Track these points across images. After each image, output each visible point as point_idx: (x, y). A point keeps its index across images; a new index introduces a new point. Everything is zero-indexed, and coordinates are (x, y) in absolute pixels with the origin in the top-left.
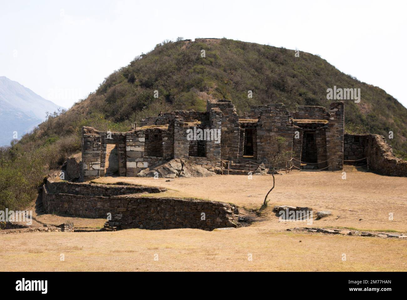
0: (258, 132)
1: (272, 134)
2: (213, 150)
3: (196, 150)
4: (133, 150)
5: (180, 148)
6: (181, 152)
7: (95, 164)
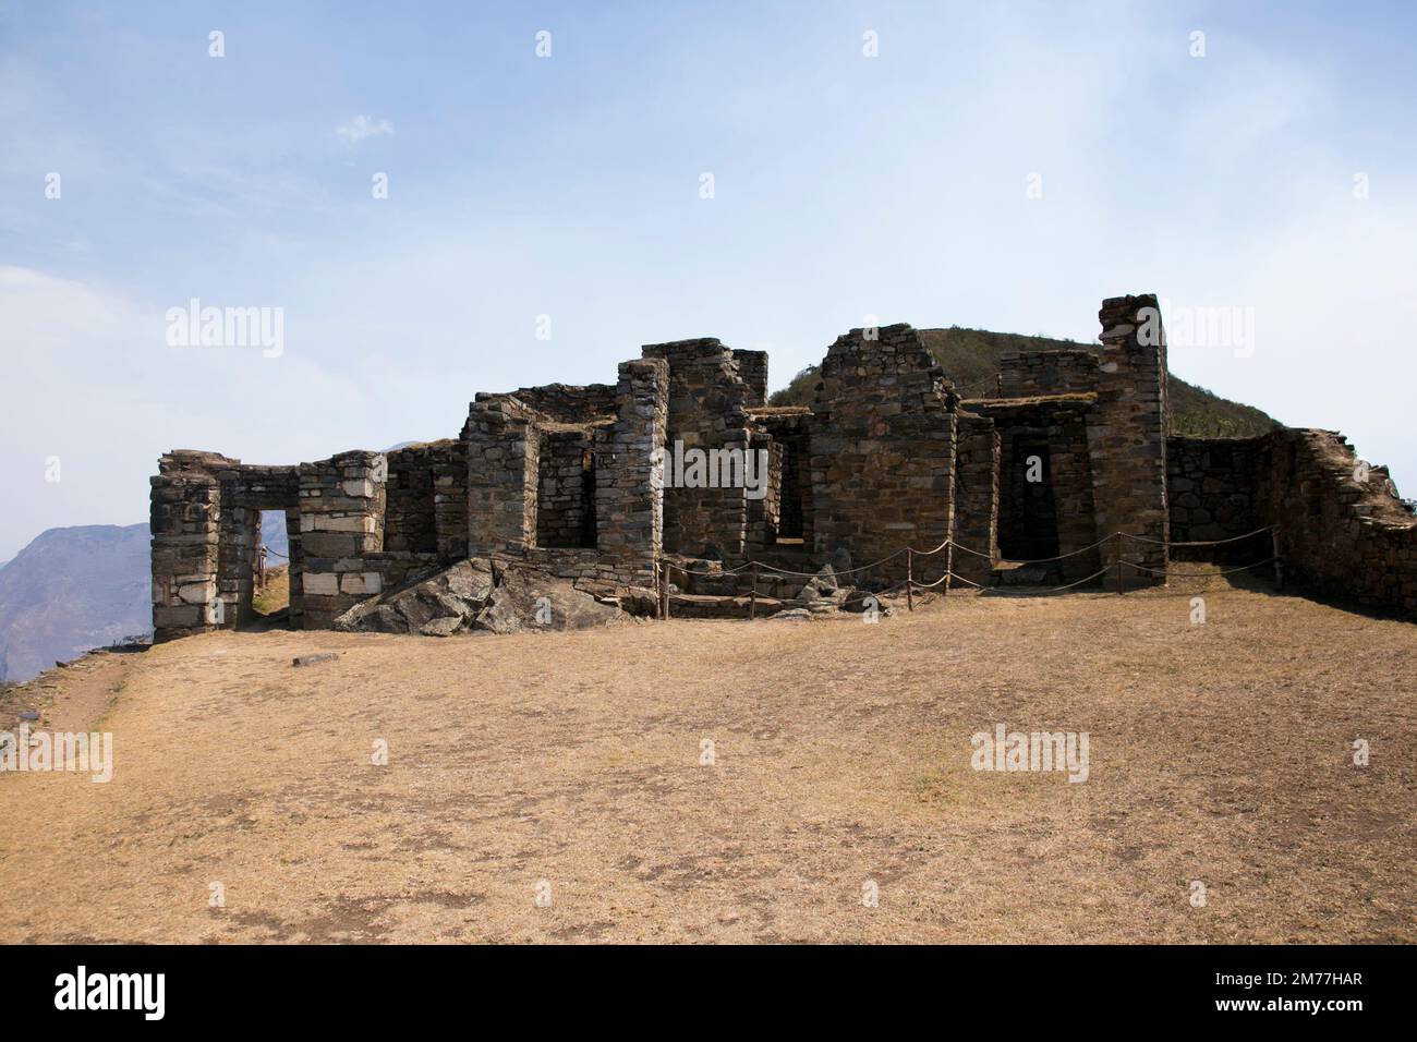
0: (813, 441)
1: (869, 447)
2: (623, 517)
3: (575, 523)
4: (323, 528)
5: (490, 517)
6: (495, 530)
7: (191, 583)
